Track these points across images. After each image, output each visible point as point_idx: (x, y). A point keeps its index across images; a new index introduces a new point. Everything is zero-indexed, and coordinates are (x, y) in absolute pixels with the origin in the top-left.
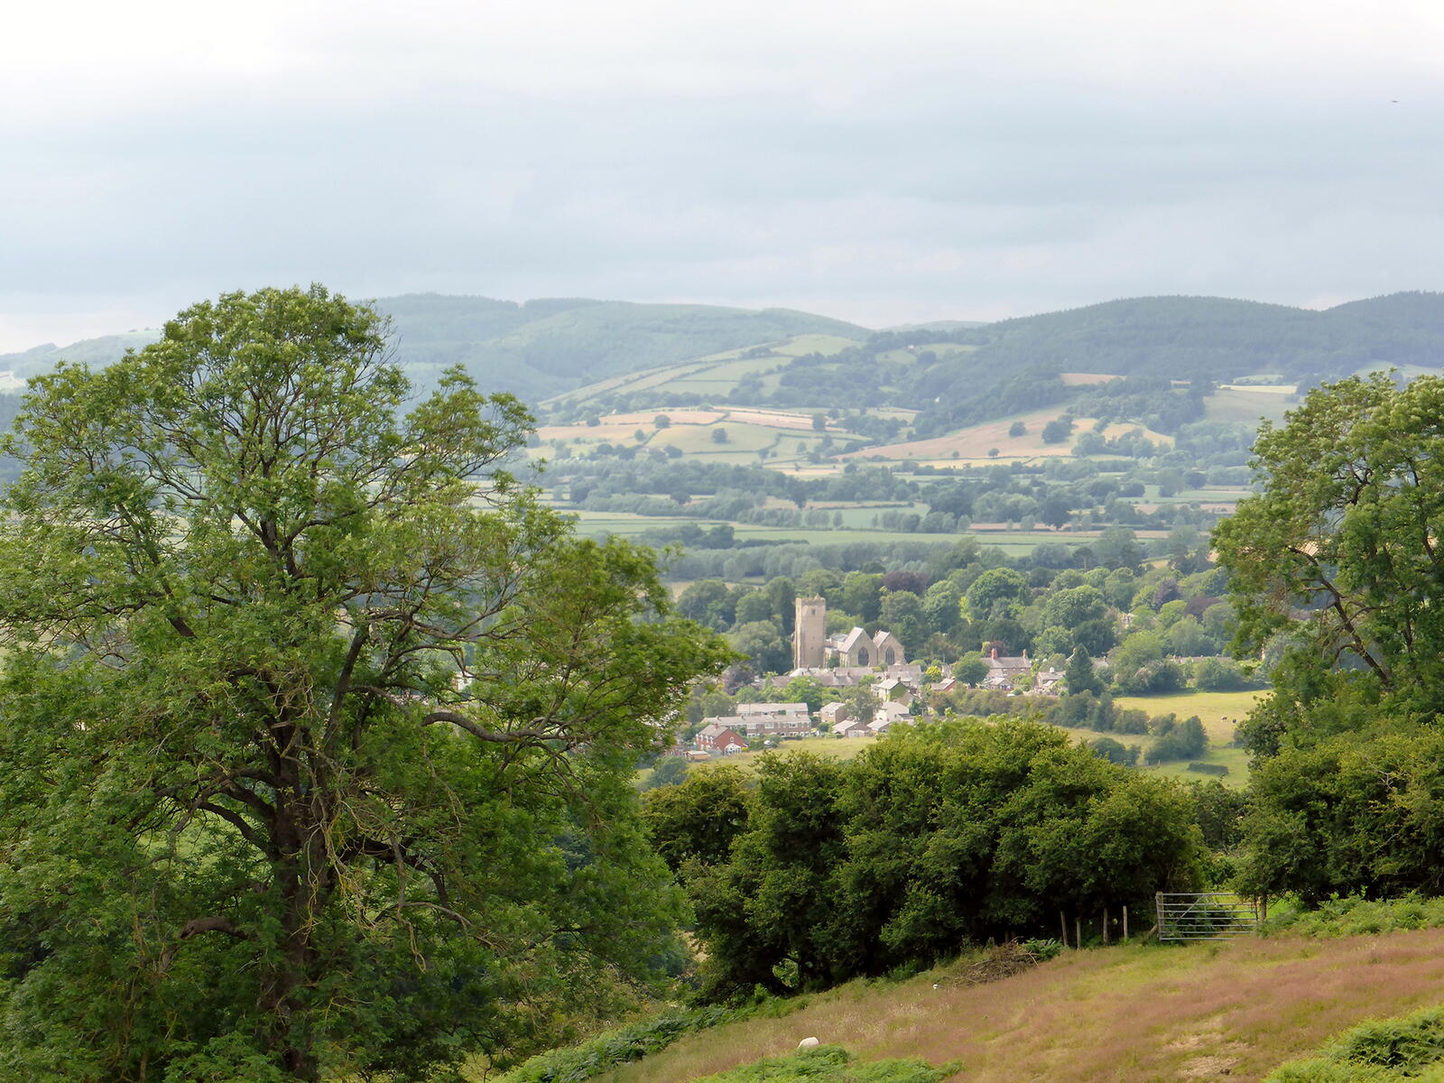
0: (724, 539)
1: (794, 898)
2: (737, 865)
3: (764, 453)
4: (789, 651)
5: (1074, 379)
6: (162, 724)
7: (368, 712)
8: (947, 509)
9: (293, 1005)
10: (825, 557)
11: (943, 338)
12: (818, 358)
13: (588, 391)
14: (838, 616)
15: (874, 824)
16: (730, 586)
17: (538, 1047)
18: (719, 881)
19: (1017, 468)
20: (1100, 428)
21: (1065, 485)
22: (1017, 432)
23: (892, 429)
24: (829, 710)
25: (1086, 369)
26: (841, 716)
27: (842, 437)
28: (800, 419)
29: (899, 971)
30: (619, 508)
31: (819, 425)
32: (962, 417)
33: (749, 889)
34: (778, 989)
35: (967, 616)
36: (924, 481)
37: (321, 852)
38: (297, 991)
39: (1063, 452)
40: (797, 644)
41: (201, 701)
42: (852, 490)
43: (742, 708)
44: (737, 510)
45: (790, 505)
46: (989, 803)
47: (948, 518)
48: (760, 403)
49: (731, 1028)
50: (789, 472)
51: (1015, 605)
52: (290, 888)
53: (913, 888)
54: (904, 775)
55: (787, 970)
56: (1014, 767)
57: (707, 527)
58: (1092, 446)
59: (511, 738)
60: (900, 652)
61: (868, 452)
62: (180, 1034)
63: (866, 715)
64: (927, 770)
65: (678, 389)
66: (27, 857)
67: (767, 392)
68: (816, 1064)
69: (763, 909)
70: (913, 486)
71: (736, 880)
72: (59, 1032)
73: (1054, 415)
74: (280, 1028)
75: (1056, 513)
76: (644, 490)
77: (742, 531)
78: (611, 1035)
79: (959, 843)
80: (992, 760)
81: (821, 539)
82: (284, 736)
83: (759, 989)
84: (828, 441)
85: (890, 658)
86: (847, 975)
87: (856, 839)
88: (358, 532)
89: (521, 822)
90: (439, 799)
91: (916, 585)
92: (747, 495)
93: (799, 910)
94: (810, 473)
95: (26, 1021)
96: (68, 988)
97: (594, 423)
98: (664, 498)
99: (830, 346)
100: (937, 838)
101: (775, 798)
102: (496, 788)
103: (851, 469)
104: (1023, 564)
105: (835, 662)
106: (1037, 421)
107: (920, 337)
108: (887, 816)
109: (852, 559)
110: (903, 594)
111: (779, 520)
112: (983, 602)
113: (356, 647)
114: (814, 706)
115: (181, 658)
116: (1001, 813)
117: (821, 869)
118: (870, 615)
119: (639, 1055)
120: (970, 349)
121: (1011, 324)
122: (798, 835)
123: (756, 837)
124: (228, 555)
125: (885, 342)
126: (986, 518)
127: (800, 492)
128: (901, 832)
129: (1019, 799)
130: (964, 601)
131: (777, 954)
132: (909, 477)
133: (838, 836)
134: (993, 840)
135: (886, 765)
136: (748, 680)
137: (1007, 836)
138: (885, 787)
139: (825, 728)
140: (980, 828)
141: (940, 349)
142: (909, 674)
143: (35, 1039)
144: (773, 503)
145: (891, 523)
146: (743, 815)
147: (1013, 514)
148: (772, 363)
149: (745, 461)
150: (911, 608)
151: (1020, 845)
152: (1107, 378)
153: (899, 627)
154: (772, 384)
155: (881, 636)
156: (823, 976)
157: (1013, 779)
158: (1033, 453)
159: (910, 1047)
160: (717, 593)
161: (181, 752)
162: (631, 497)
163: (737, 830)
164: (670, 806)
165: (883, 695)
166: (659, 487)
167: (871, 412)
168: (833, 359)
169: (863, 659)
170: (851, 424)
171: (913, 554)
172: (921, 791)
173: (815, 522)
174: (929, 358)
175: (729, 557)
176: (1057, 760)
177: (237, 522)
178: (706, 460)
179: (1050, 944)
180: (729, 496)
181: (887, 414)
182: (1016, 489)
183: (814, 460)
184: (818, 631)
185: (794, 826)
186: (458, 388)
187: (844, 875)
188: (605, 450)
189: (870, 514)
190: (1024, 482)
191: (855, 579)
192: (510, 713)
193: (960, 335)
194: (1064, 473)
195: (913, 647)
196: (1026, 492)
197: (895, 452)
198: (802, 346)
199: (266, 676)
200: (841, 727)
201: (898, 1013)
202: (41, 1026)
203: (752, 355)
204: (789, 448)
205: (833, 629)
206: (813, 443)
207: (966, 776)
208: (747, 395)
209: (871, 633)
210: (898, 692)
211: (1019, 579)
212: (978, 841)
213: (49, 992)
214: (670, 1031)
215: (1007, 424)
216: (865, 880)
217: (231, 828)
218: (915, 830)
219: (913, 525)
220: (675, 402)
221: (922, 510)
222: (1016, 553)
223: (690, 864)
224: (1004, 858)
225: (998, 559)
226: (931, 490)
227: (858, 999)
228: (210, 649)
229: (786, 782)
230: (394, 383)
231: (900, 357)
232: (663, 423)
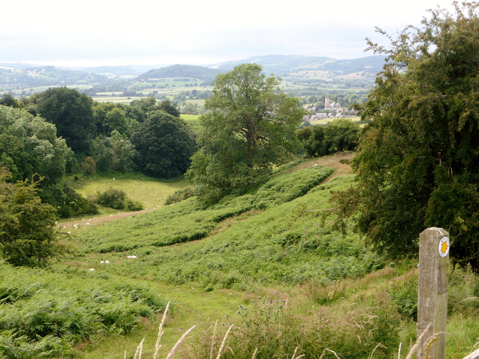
0: (315, 89)
1: (317, 145)
2: (310, 140)
3: (321, 77)
4: (324, 106)
5: (366, 67)
6: (233, 121)
7: (260, 120)
8: (347, 85)
9: (250, 158)
10: (330, 92)
11: (347, 61)
12: (330, 64)
13: (296, 68)
14: (331, 101)
15: (328, 135)
16: (316, 96)
17: (283, 163)
18: (307, 142)
19: (358, 80)
20: (369, 74)
21: (364, 82)
22: (358, 74)
23: (340, 74)
24: (330, 114)
25: (367, 66)
26: (331, 115)
27: (333, 75)
28: (327, 72)
29: (331, 155)
30: (301, 85)
31: (330, 73)
32: (350, 72)
33: (311, 144)
34: (316, 157)
35: (350, 101)
36: (344, 81)
37: (253, 138)
38: (250, 157)
39: (364, 77)
40: (325, 105)
41: (238, 119)
42: (334, 83)
43: (317, 114)
44: (318, 85)
45: (325, 84)
46: (344, 132)
47: (348, 87)
48: (321, 70)
49: (308, 162)
50: (325, 80)
51: (356, 99)
52: (249, 142)
53: (333, 144)
54: (333, 128)
55: (316, 154)
56: (347, 128)
57: (313, 88)
58: (368, 77)
59: (279, 123)
60: (340, 106)
61: (336, 77)
62: (235, 162)
63: (335, 115)
64: (336, 128)
65: (309, 68)
66: (215, 138)
67: (322, 68)
68: (318, 167)
69: (313, 146)
70: (343, 82)
71: (310, 142)
72: (219, 162)
73: (363, 72)
74: (248, 161)
75: (363, 86)
76: (304, 82)
77: (318, 88)
78: (292, 163)
79: (339, 138)
80: (344, 126)
81: (329, 89)
82: (249, 123)
83: (313, 156)
84: (331, 75)
85: (339, 107)
86: (324, 155)
87: (326, 137)
88: (259, 96)
89: (280, 134)
90: (269, 132)
91: (343, 96)
92: (319, 83)
93: (318, 146)
94: (328, 80)
95: (215, 160)
96: (221, 156)
97: (297, 73)
98: (307, 84)
99: (331, 62)
100: (336, 137)
101: (315, 131)
102: (277, 130)
103: (334, 79)
104: (358, 93)
105: (331, 107)
106: (361, 73)
107: (344, 61)
108: (330, 134)
109: (334, 92)
110: (340, 98)
111: (324, 87)
112: (352, 99)
113: (258, 111)
114: (328, 114)
115: (235, 112)
116: (345, 134)
117: (321, 141)
118: (336, 101)
119: (296, 165)
120: (351, 62)
121: (357, 59)
122: (318, 136)
123: (312, 136)
124: (241, 99)
125: (339, 61)
126: (353, 87)
127: (327, 83)
128: (332, 136)
129: (347, 132)
130: (349, 99)
131: (315, 152)
132: (342, 81)
133: (323, 136)
134: (344, 137)
135: (330, 127)
136: (318, 110)
137: (346, 137)
138: (330, 130)
139: (329, 117)
140: (342, 136)
141: (347, 62)
142: (341, 109)
143: (216, 162)
144: (323, 84)
145: (339, 87)
146: (311, 133)
147: (357, 86)
148: (323, 64)
149: (319, 78)
150: (341, 100)
151: (347, 138)
152: (370, 67)
153: (340, 102)
154: (323, 67)
155: (337, 104)
156: (321, 155)
157: (347, 129)
158: (360, 77)
159: (330, 165)
160: (314, 97)
161: (236, 125)
162: (303, 83)
163: (310, 135)
164: (301, 132)
165: (337, 112)
166: (306, 82)
167: (337, 71)
168: (332, 64)
169: (335, 107)
170: (334, 73)
171: (343, 92)
172: (335, 131)
173: (329, 87)
174: (345, 64)
175: (316, 92)
176: (353, 127)
177: (242, 94)
178: (313, 78)
179: (351, 151)
180: (316, 83)
181: (339, 71)
182: (357, 83)
183: (329, 78)
184: (328, 103)
185: (318, 135)
186: (272, 76)
187: (324, 142)
188: (299, 76)
189: (337, 86)
190: (359, 82)
191: (334, 96)
192: (279, 120)
193: (350, 60)
194: (364, 80)
195: (342, 105)
196: (359, 83)
197: (340, 77)
198: (327, 62)
199: (246, 115)
200: (331, 117)
201: (330, 161)
202: (217, 161)
203: (320, 63)
204: (325, 76)
205: (331, 103)
206: (329, 76)
207: (341, 129)
208: (319, 69)
209: (336, 103)
210: (340, 112)
211: (357, 95)
212: (342, 137)
213: (218, 157)
214: (300, 162)
215: (356, 73)
216: (327, 142)
217: (242, 135)
218: (334, 136)
219: (343, 88)
220: (309, 70)
221: (344, 85)
222: (357, 92)
223: (303, 140)
224: (345, 140)
225: (354, 92)
226: (345, 83)
227: (325, 158)
228: (240, 111)
229: (316, 129)
230: (263, 76)
231: (341, 64)
232: (307, 73)
